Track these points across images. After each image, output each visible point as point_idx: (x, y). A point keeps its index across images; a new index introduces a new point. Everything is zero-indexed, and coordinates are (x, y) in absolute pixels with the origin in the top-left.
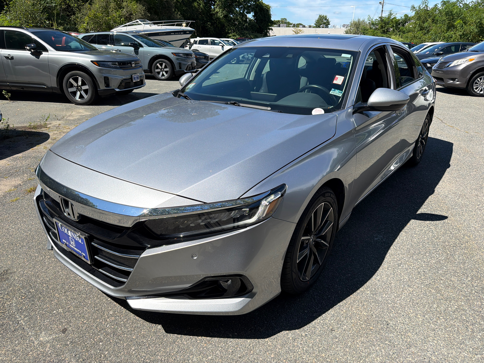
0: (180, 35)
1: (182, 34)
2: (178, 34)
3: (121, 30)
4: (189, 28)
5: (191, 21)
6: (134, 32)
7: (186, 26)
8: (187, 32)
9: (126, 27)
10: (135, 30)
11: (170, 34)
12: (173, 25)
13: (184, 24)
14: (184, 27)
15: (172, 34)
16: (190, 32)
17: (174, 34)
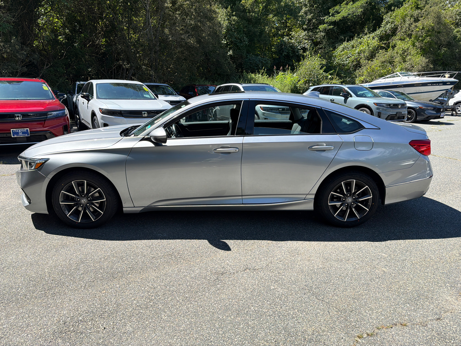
0: (439, 86)
1: (441, 85)
2: (435, 85)
3: (381, 82)
4: (452, 79)
5: (458, 72)
6: (391, 83)
7: (450, 77)
8: (448, 83)
9: (385, 79)
10: (393, 81)
11: (427, 85)
12: (439, 76)
13: (447, 75)
14: (447, 78)
15: (429, 85)
16: (452, 83)
17: (431, 85)
